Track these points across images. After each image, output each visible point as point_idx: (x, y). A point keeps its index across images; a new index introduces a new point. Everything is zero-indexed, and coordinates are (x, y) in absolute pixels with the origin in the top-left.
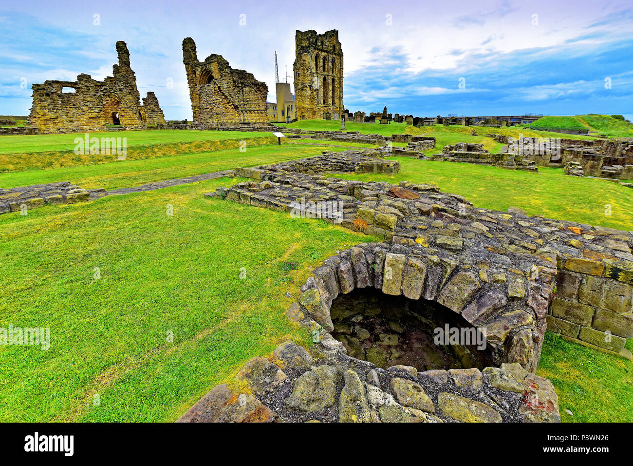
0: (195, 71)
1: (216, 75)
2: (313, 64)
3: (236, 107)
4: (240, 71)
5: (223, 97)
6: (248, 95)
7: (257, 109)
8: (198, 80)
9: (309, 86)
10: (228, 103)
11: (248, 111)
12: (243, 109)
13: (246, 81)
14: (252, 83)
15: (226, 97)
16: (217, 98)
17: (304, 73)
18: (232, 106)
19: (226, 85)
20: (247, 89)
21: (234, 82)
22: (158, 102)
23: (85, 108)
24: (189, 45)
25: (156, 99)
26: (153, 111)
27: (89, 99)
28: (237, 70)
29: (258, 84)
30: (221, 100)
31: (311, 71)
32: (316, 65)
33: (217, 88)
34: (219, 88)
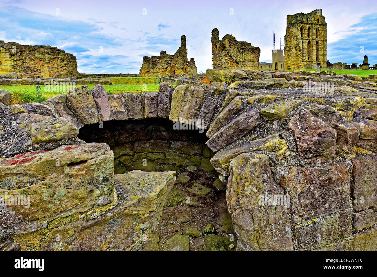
0: (216, 45)
1: (227, 45)
2: (299, 33)
3: (237, 63)
4: (243, 42)
5: (230, 58)
6: (246, 55)
7: (252, 64)
8: (218, 50)
9: (295, 48)
10: (232, 61)
11: (245, 66)
12: (242, 64)
13: (245, 48)
14: (250, 48)
15: (231, 57)
16: (226, 58)
17: (291, 40)
18: (235, 63)
19: (232, 51)
20: (246, 52)
21: (238, 48)
22: (195, 63)
23: (161, 67)
24: (215, 32)
25: (194, 62)
26: (192, 68)
27: (163, 62)
28: (240, 42)
29: (254, 49)
30: (228, 59)
31: (297, 38)
32: (302, 34)
33: (226, 52)
34: (228, 53)
